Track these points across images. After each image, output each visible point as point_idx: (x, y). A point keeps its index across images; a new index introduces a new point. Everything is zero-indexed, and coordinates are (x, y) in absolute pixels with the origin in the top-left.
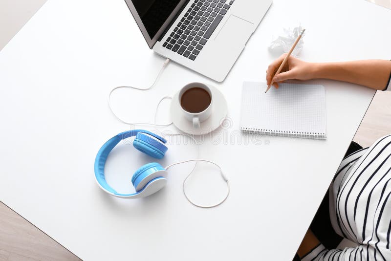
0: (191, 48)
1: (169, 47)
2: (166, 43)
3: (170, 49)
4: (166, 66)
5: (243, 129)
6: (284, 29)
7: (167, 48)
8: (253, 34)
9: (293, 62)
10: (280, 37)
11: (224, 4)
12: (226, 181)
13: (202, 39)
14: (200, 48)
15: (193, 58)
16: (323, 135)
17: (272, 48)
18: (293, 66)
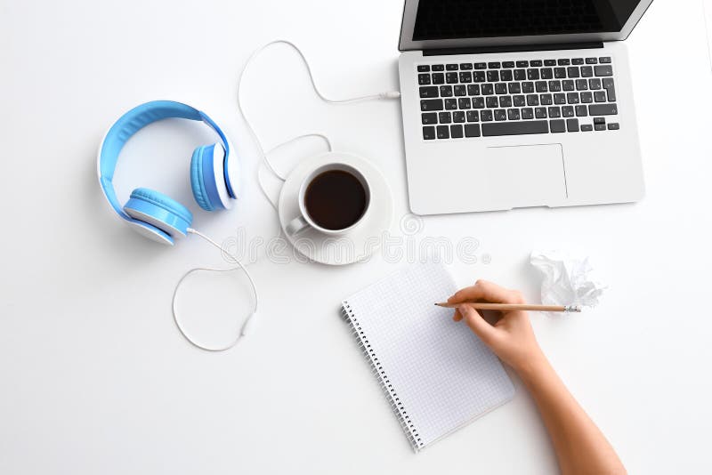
0: (446, 118)
1: (423, 79)
2: (427, 68)
3: (420, 83)
4: (385, 98)
5: (345, 306)
6: (586, 260)
7: (419, 75)
8: (546, 207)
9: (514, 323)
10: (562, 263)
11: (575, 117)
12: (242, 335)
13: (478, 125)
14: (457, 133)
15: (428, 134)
16: (418, 443)
17: (533, 263)
18: (507, 327)
